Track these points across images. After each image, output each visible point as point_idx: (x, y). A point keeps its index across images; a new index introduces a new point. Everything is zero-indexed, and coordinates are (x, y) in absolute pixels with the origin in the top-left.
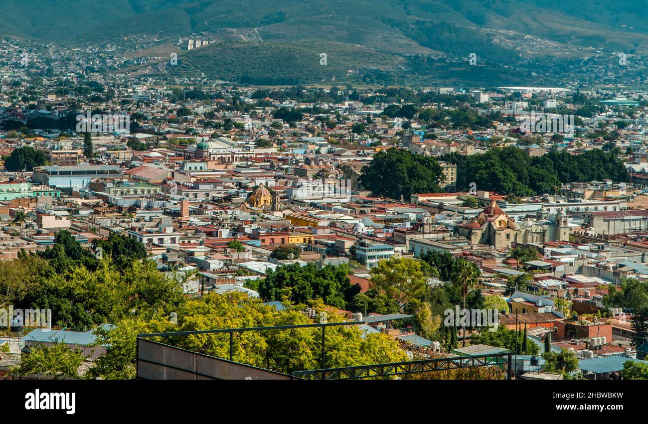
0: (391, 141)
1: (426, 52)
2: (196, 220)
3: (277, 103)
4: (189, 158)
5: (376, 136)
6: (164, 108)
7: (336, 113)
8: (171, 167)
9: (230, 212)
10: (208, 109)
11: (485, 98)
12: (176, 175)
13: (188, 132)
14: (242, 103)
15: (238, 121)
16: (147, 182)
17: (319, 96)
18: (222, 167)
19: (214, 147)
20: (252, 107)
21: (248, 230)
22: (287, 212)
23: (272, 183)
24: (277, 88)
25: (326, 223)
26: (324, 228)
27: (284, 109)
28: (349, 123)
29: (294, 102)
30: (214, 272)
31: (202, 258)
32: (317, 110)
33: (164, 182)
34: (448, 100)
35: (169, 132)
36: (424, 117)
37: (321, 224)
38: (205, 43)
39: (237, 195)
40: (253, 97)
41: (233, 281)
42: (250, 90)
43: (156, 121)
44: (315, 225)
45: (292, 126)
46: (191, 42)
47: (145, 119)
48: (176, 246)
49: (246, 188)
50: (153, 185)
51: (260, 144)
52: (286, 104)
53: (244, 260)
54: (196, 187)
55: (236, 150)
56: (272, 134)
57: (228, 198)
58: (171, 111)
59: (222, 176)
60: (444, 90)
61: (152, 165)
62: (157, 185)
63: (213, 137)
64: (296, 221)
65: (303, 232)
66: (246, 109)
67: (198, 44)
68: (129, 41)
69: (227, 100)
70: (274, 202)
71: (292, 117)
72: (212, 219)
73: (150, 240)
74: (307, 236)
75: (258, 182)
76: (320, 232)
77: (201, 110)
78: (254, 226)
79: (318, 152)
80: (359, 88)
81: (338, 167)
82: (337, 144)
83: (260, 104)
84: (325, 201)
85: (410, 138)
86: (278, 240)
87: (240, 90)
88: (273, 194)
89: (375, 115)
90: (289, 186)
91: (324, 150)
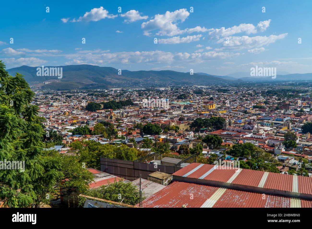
0: (90, 101)
1: (94, 83)
2: (53, 119)
3: (66, 94)
4: (49, 106)
5: (87, 100)
6: (42, 96)
7: (78, 95)
8: (46, 109)
9: (60, 117)
10: (51, 96)
11: (106, 91)
12: (48, 110)
13: (48, 101)
14: (59, 94)
15: (59, 98)
16: (41, 112)
17: (74, 92)
18: (57, 108)
19: (55, 104)
20: (61, 95)
21: (65, 120)
22: (72, 116)
23: (68, 110)
24: (65, 91)
25: (80, 117)
26: (80, 118)
27: (67, 95)
28: (81, 97)
29: (69, 94)
30: (60, 129)
31: (57, 127)
32: (74, 95)
33: (45, 112)
34: (99, 92)
35: (44, 101)
36: (95, 95)
37: (79, 118)
38: (49, 83)
39: (61, 113)
40: (61, 93)
41: (64, 131)
42: (60, 92)
43: (41, 99)
44: (78, 118)
45: (70, 98)
46: (46, 83)
47: (38, 99)
48: (50, 125)
49: (63, 112)
50: (43, 113)
51: (64, 103)
52: (68, 94)
53: (65, 126)
54: (52, 112)
55: (59, 104)
56: (66, 100)
57: (59, 114)
58: (44, 97)
59: (57, 110)
60: (98, 90)
61: (42, 109)
62: (44, 112)
63: (54, 102)
64: (74, 118)
65: (76, 120)
66: (60, 96)
67: (48, 83)
68: (32, 83)
69: (55, 94)
70: (69, 114)
71: (70, 97)
72: (57, 119)
73: (45, 124)
74: (77, 120)
75: (65, 110)
76: (79, 119)
77: (50, 96)
78: (66, 119)
79: (76, 103)
80: (82, 90)
81: (81, 106)
82: (79, 102)
83: (62, 94)
84: (79, 113)
85: (94, 100)
86: (71, 122)
87: (58, 92)
88: (69, 113)
89: (86, 96)
90: (71, 111)
91: (77, 103)
